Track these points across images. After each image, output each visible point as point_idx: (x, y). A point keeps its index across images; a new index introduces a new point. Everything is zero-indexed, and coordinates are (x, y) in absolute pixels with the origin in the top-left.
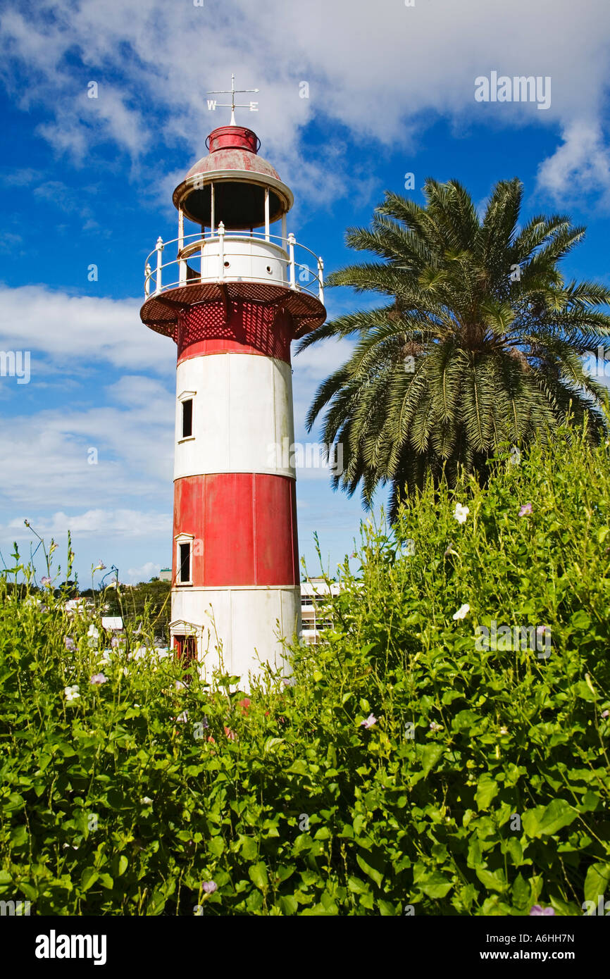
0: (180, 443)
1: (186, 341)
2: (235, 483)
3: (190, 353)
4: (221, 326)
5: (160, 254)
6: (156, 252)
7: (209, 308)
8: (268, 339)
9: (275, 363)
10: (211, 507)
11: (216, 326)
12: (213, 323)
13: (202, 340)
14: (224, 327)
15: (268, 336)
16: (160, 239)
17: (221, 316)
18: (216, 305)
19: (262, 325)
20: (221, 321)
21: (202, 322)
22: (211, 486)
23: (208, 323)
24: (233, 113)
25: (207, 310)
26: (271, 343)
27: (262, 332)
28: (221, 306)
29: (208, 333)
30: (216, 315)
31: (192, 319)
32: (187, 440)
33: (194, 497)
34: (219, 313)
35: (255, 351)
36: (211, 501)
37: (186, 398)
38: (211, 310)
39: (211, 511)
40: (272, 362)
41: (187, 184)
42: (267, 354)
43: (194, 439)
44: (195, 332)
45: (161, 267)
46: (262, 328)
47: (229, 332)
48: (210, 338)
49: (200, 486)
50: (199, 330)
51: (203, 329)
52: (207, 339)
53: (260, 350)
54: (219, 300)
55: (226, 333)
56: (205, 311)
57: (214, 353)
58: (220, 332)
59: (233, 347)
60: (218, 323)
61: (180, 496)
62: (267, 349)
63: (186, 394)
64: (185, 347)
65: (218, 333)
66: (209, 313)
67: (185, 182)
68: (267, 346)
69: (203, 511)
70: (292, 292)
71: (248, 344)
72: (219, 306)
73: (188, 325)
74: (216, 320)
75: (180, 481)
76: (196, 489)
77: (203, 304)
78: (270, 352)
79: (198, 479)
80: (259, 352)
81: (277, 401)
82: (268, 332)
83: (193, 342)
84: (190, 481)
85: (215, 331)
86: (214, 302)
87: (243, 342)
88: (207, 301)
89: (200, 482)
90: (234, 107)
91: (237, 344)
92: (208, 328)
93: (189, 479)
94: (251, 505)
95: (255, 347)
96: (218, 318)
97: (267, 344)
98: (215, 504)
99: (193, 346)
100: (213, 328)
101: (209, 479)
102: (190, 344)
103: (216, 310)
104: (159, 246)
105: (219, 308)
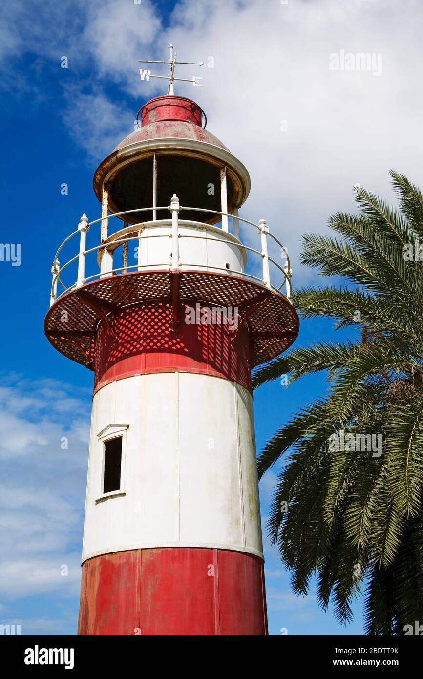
0: (98, 501)
1: (113, 356)
2: (188, 562)
3: (119, 372)
4: (166, 335)
5: (83, 236)
6: (79, 233)
7: (150, 310)
8: (230, 358)
9: (238, 391)
10: (149, 600)
11: (159, 334)
12: (156, 330)
13: (139, 353)
14: (172, 336)
15: (230, 354)
16: (84, 217)
17: (167, 322)
18: (160, 307)
19: (222, 338)
20: (167, 329)
21: (139, 329)
22: (150, 568)
23: (149, 330)
24: (171, 85)
25: (146, 314)
26: (234, 364)
27: (222, 347)
28: (168, 309)
29: (148, 344)
30: (160, 321)
31: (124, 326)
32: (112, 497)
33: (122, 586)
34: (164, 318)
35: (214, 372)
36: (149, 591)
37: (111, 434)
38: (153, 314)
39: (149, 609)
40: (234, 389)
41: (119, 155)
42: (228, 378)
43: (124, 494)
44: (129, 342)
45: (85, 252)
46: (222, 342)
47: (178, 343)
48: (152, 351)
49: (132, 568)
50: (135, 340)
51: (141, 339)
52: (146, 351)
53: (220, 370)
54: (164, 300)
55: (174, 345)
56: (143, 314)
57: (157, 372)
58: (166, 342)
59: (184, 364)
60: (163, 331)
61: (97, 585)
62: (229, 371)
63: (111, 430)
64: (112, 364)
65: (162, 345)
66: (149, 317)
67: (117, 152)
68: (229, 367)
69: (137, 608)
70: (268, 292)
71: (205, 361)
72: (165, 309)
73: (118, 334)
74: (160, 327)
75: (98, 561)
76: (125, 573)
77: (140, 305)
78: (233, 376)
79: (129, 556)
80: (219, 374)
81: (242, 444)
82: (229, 348)
83: (125, 356)
84: (115, 560)
85: (159, 341)
86: (157, 303)
87: (199, 358)
88: (147, 302)
89: (132, 560)
90: (173, 79)
91: (189, 360)
92: (148, 337)
93: (114, 556)
94: (212, 598)
95: (213, 365)
96: (163, 325)
97: (229, 363)
98: (155, 597)
99: (125, 361)
100: (155, 337)
101: (147, 556)
102: (119, 360)
103: (160, 314)
104: (82, 225)
105: (164, 312)
